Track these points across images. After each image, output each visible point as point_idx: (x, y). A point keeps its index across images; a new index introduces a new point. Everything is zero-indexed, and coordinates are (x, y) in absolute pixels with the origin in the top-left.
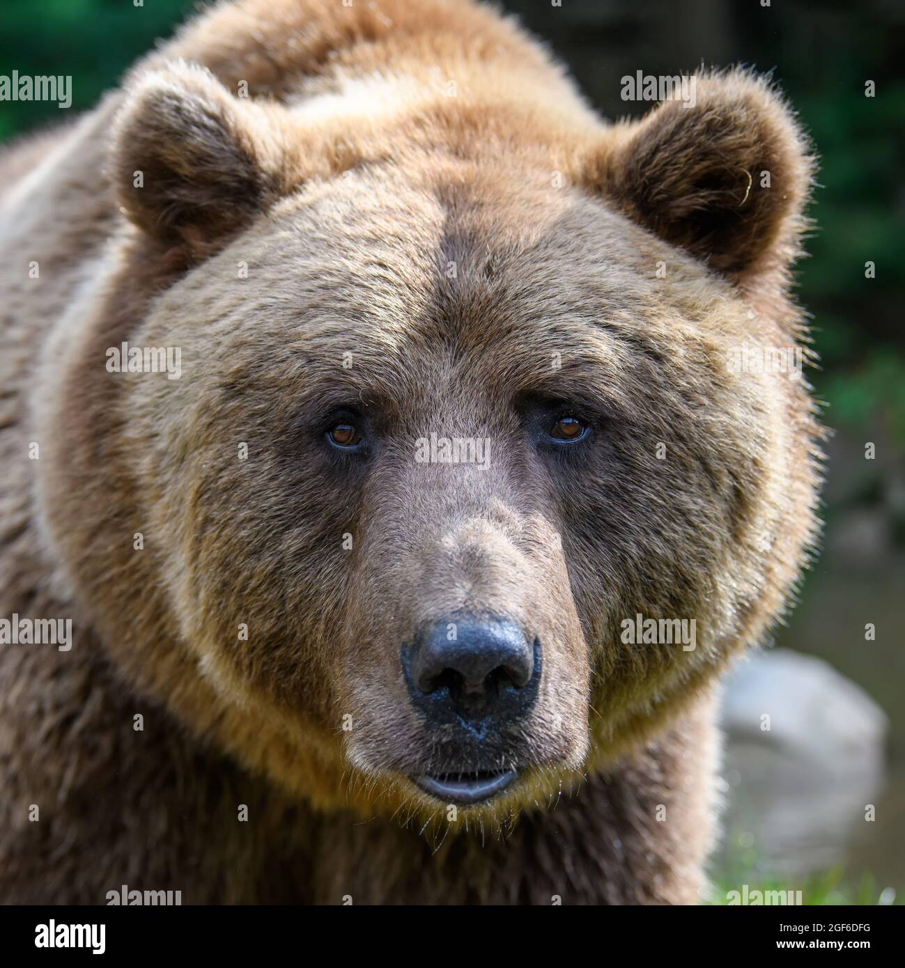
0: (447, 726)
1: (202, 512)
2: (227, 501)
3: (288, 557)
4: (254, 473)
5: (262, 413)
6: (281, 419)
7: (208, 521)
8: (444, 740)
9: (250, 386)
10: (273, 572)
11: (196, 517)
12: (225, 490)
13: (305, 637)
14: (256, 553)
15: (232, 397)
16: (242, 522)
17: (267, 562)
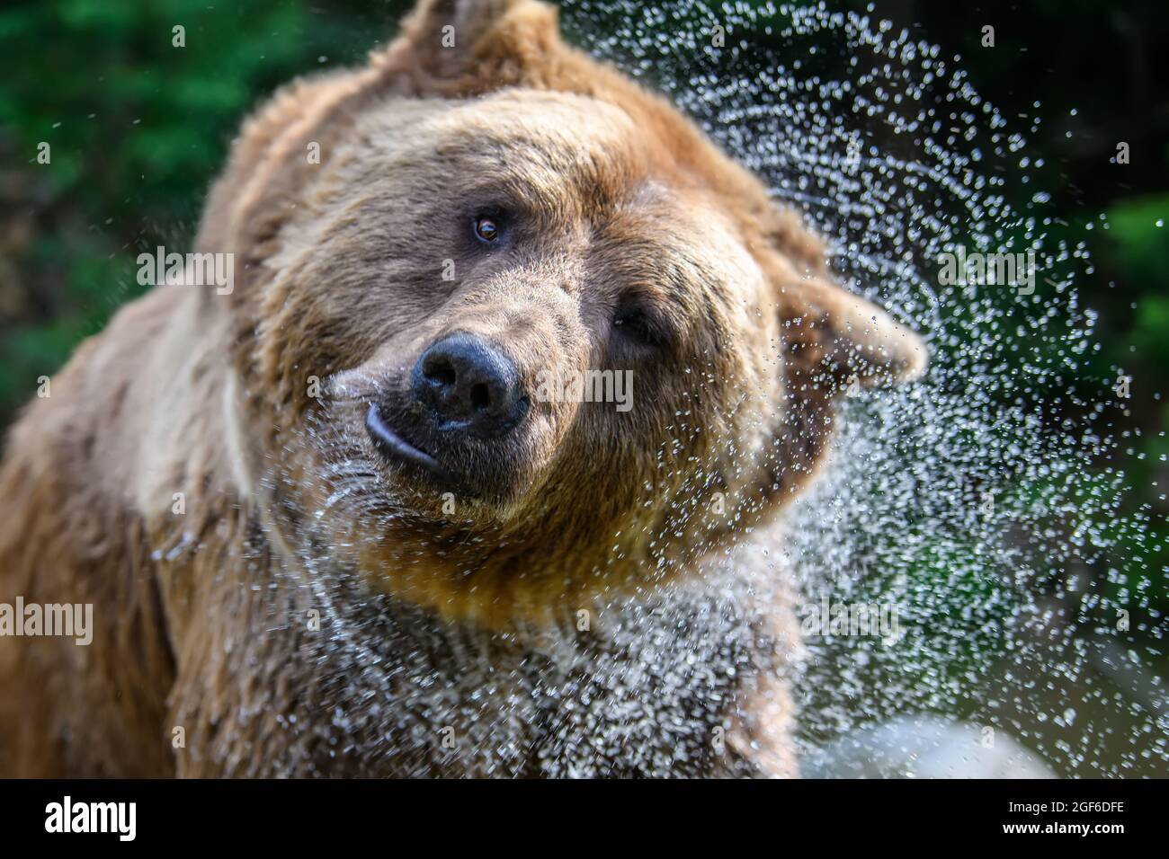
0: (420, 403)
1: (355, 214)
2: (375, 218)
3: (386, 275)
4: (407, 210)
5: (445, 179)
6: (455, 192)
7: (353, 223)
8: (414, 411)
9: (452, 160)
10: (369, 279)
11: (349, 214)
12: (380, 211)
13: (357, 333)
14: (368, 261)
15: (436, 160)
16: (376, 236)
17: (370, 271)
